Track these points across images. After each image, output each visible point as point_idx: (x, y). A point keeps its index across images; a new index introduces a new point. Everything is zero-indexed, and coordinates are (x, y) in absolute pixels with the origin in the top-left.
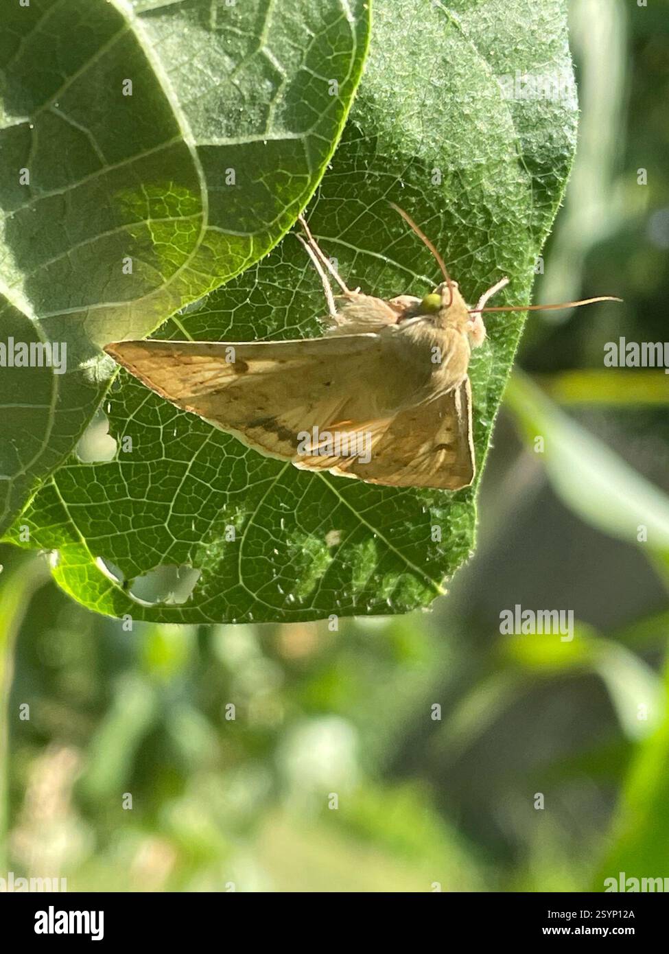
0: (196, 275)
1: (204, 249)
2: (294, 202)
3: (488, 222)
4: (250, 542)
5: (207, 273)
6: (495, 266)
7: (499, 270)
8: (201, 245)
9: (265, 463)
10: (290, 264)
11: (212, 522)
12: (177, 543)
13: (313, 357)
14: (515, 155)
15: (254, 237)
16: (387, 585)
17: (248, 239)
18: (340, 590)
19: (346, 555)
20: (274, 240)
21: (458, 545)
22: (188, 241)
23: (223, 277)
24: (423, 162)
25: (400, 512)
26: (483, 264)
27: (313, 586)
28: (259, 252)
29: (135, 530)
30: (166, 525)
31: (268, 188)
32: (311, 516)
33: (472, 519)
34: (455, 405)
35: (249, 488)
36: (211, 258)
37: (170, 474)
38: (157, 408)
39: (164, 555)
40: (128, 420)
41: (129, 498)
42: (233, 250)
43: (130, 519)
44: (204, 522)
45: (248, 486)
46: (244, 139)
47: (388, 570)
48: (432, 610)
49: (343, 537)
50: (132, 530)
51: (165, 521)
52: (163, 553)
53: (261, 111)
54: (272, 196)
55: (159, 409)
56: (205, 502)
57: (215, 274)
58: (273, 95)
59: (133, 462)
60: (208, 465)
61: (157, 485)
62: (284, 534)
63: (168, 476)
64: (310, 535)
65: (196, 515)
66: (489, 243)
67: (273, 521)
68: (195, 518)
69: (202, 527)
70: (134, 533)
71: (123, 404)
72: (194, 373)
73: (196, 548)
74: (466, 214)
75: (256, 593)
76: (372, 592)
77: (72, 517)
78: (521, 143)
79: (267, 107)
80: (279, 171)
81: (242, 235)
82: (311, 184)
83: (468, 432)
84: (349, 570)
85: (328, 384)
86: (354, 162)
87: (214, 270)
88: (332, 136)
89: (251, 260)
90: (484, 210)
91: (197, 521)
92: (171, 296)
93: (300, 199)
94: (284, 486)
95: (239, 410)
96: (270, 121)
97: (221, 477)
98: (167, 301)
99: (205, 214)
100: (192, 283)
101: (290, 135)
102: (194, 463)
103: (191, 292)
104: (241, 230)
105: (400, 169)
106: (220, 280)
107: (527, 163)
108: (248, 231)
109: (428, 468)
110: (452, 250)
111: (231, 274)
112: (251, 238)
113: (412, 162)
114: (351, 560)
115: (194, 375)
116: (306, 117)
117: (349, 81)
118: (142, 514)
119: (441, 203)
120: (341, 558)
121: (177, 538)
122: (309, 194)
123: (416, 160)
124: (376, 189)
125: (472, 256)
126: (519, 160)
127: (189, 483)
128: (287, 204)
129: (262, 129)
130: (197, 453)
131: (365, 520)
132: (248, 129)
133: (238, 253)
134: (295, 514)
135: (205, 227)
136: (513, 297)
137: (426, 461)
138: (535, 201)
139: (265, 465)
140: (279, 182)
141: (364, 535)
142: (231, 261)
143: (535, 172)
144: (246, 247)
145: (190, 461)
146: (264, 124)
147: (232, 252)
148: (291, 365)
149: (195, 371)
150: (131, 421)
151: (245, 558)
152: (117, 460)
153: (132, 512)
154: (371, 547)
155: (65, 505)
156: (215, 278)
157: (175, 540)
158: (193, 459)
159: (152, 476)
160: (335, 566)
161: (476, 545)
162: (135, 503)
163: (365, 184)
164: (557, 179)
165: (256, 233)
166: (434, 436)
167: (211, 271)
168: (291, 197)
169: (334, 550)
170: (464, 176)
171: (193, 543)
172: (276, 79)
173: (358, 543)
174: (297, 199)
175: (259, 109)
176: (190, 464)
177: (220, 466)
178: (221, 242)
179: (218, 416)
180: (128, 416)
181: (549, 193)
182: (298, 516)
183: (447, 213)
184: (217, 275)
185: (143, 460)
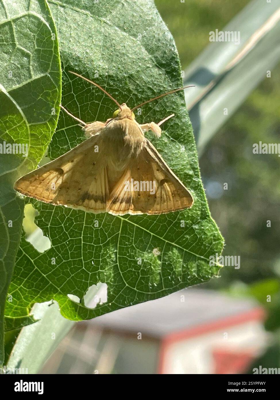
0: (36, 147)
1: (32, 135)
2: (56, 101)
3: (154, 93)
4: (122, 265)
5: (40, 145)
6: (166, 111)
7: (168, 112)
8: (31, 134)
9: (111, 227)
10: (81, 137)
11: (100, 259)
12: (91, 274)
13: (81, 153)
14: (153, 64)
15: (48, 122)
16: (192, 268)
17: (46, 124)
18: (171, 276)
19: (166, 258)
20: (56, 119)
21: (215, 240)
22: (25, 134)
23: (46, 144)
24: (112, 76)
25: (178, 231)
26: (160, 111)
27: (159, 277)
28: (53, 128)
29: (73, 275)
30: (84, 268)
31: (44, 100)
32: (141, 245)
33: (214, 226)
34: (151, 156)
35: (109, 240)
36: (38, 138)
37: (76, 244)
38: (58, 218)
39: (89, 282)
40: (49, 226)
41: (64, 261)
42: (44, 131)
43: (68, 270)
44: (97, 260)
45: (108, 239)
46: (24, 83)
47: (188, 261)
48: (220, 276)
49: (160, 250)
50: (72, 275)
51: (83, 266)
52: (88, 281)
53: (27, 70)
54: (48, 103)
55: (59, 218)
56: (94, 252)
57: (43, 144)
58: (29, 62)
59: (59, 245)
60: (89, 235)
61: (72, 251)
62: (133, 256)
63: (75, 246)
64: (144, 253)
65: (93, 258)
66: (159, 102)
67: (126, 252)
68: (93, 260)
69: (97, 263)
70: (73, 276)
71: (42, 220)
72: (48, 183)
73: (99, 273)
74: (142, 92)
75: (136, 288)
76: (186, 273)
77: (50, 280)
78: (153, 58)
79: (29, 67)
80: (45, 91)
81: (44, 122)
82: (59, 92)
83: (168, 169)
84: (170, 265)
85: (94, 164)
86: (83, 85)
87: (41, 143)
88: (59, 70)
89: (52, 132)
90: (149, 88)
91: (94, 261)
92: (31, 161)
93: (58, 99)
94: (124, 235)
95: (73, 194)
96: (32, 73)
97: (96, 239)
98: (32, 164)
99: (25, 119)
100: (36, 152)
101: (42, 75)
102: (83, 237)
103: (38, 156)
104: (42, 121)
105: (105, 82)
106: (45, 146)
107: (160, 65)
108: (45, 120)
109: (168, 196)
110: (144, 110)
111: (48, 142)
112: (47, 123)
113: (108, 78)
114: (169, 260)
115: (49, 184)
116: (45, 66)
117: (55, 46)
118: (72, 266)
119: (129, 91)
120: (164, 260)
121: (90, 272)
122: (60, 96)
123: (109, 76)
124: (99, 94)
125: (154, 110)
126: (156, 65)
127: (85, 246)
128: (54, 103)
129: (30, 77)
130: (82, 232)
131: (167, 240)
132: (25, 79)
133: (46, 132)
134: (134, 245)
135: (28, 125)
136: (181, 121)
137: (163, 192)
138: (170, 79)
139: (112, 228)
140: (47, 96)
141: (169, 247)
142: (46, 137)
143: (165, 68)
144: (48, 127)
145: (81, 236)
146: (30, 74)
147: (44, 132)
148: (76, 161)
149: (48, 182)
150: (50, 227)
151: (123, 273)
152: (52, 246)
153: (68, 267)
154: (175, 251)
155: (45, 276)
156: (44, 146)
157: (90, 273)
158: (82, 235)
159: (69, 248)
160: (163, 265)
161: (224, 239)
162: (67, 262)
163: (93, 93)
164: (175, 67)
165: (48, 120)
166: (154, 176)
167: (40, 144)
168: (55, 100)
169: (159, 257)
170: (133, 77)
171: (97, 272)
172: (28, 56)
173: (168, 251)
174: (57, 100)
175: (26, 70)
176: (82, 238)
177: (94, 234)
178: (38, 129)
179: (68, 201)
180: (48, 225)
181: (175, 74)
182: (135, 246)
183: (134, 94)
184: (44, 145)
185: (62, 242)
